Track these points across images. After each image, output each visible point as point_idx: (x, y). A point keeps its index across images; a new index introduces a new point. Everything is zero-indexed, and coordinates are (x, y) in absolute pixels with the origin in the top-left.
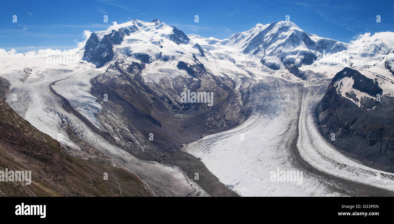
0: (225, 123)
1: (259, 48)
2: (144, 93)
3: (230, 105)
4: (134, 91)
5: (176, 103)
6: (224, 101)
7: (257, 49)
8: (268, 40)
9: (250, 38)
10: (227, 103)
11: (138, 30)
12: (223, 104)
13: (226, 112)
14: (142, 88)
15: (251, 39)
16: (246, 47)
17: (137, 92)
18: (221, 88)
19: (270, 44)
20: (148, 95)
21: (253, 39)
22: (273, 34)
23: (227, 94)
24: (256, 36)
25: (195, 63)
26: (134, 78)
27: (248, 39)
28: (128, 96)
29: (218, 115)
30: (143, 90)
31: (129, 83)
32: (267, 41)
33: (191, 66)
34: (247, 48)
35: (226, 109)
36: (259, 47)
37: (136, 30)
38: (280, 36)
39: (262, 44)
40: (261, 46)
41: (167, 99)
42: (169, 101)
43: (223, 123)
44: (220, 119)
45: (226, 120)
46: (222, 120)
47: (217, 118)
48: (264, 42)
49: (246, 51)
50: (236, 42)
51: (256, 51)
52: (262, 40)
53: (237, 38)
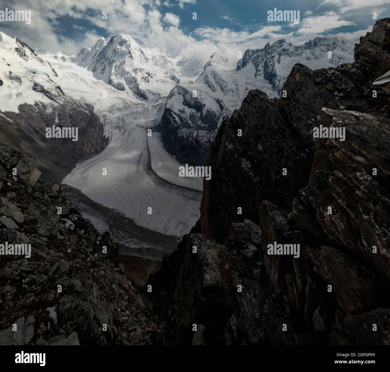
1: (105, 66)
7: (103, 67)
8: (112, 56)
9: (95, 55)
10: (90, 127)
13: (91, 137)
15: (97, 55)
19: (113, 61)
21: (99, 55)
25: (51, 85)
34: (95, 67)
39: (107, 61)
40: (106, 64)
41: (32, 129)
42: (35, 131)
43: (91, 148)
44: (88, 144)
45: (92, 145)
46: (90, 145)
47: (86, 144)
48: (109, 59)
49: (94, 70)
50: (83, 59)
51: (103, 70)
52: (106, 56)
53: (83, 54)
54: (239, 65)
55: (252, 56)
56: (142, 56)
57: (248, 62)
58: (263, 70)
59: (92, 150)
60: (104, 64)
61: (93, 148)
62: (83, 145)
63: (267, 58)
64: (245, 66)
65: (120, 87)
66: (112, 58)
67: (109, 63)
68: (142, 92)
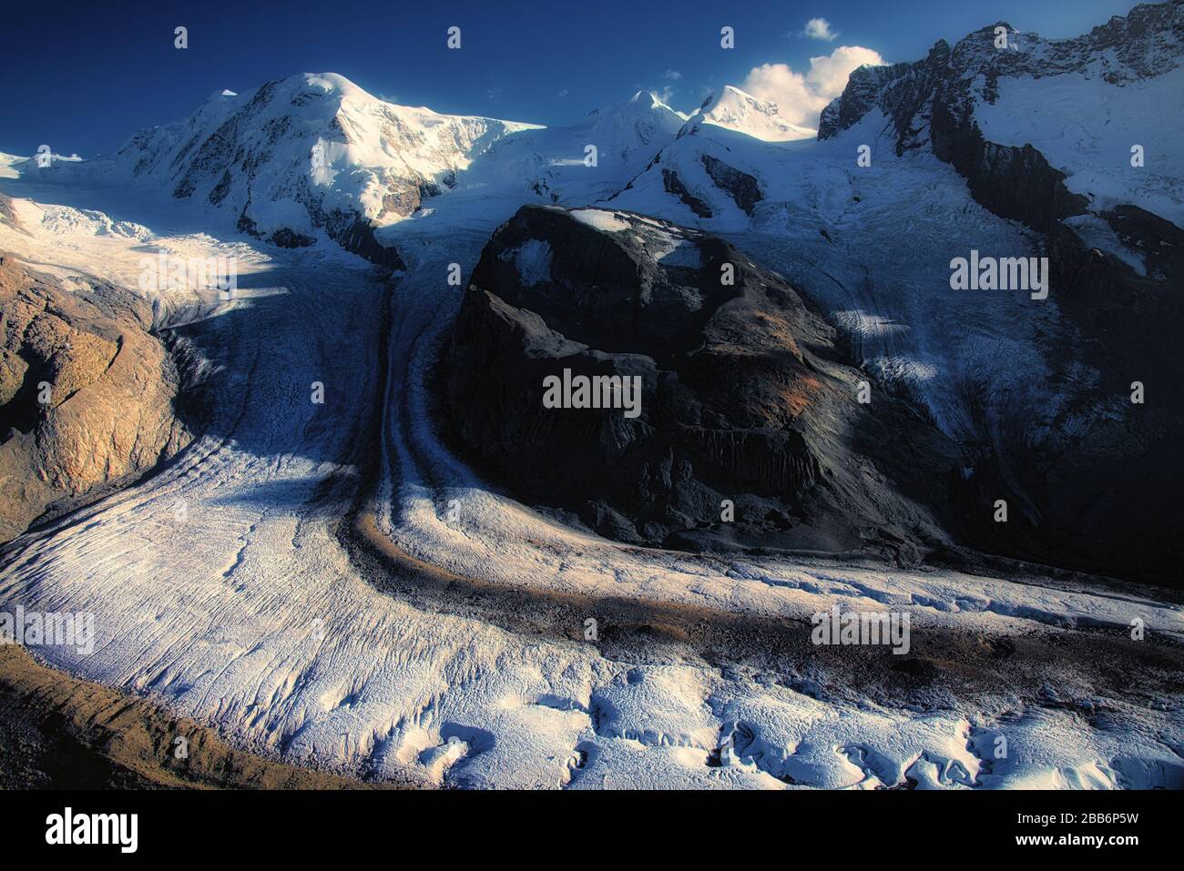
0: (112, 457)
1: (227, 177)
3: (128, 392)
6: (103, 379)
7: (218, 179)
8: (259, 143)
9: (191, 145)
10: (116, 383)
12: (102, 392)
13: (116, 419)
15: (197, 147)
16: (180, 177)
19: (264, 157)
21: (205, 145)
22: (273, 120)
24: (214, 135)
27: (186, 150)
29: (83, 434)
32: (255, 149)
34: (185, 183)
35: (114, 406)
36: (227, 171)
38: (295, 126)
39: (237, 160)
40: (236, 170)
43: (108, 460)
44: (94, 445)
45: (117, 447)
46: (104, 449)
47: (82, 444)
48: (245, 154)
49: (183, 191)
50: (141, 162)
51: (219, 188)
52: (237, 146)
53: (143, 147)
54: (828, 120)
55: (882, 86)
56: (394, 130)
57: (868, 109)
58: (928, 128)
59: (113, 466)
60: (224, 171)
61: (120, 457)
62: (76, 450)
63: (941, 90)
64: (852, 123)
65: (289, 238)
66: (261, 147)
67: (245, 166)
68: (385, 247)
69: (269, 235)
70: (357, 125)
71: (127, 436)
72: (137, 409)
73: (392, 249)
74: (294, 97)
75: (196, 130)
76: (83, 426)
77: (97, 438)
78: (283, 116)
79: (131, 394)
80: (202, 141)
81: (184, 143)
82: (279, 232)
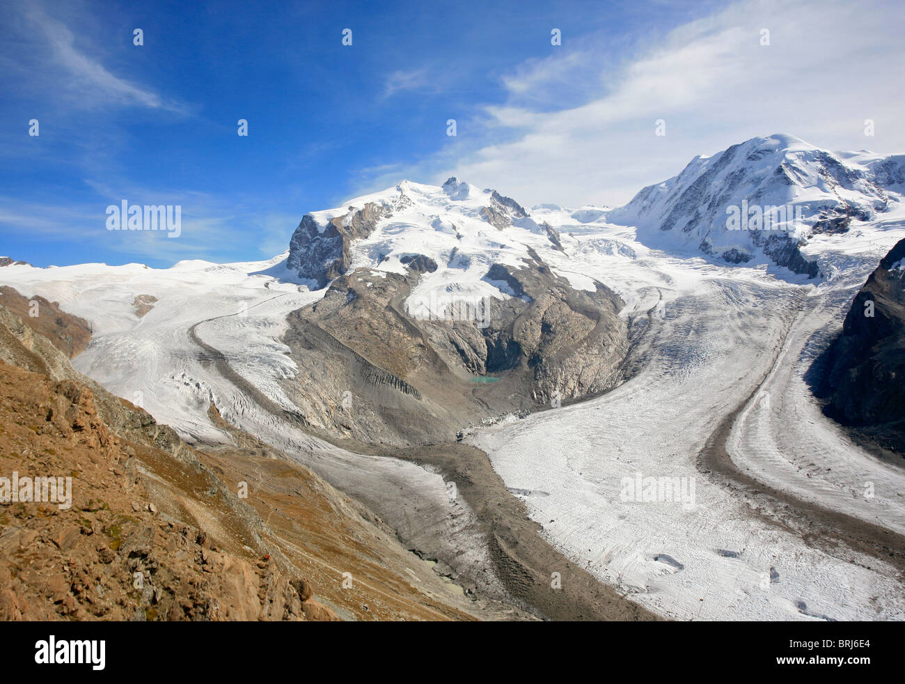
0: (577, 390)
1: (697, 216)
2: (401, 334)
3: (596, 351)
4: (376, 331)
5: (474, 354)
6: (581, 342)
7: (691, 218)
8: (721, 190)
9: (676, 194)
10: (588, 346)
11: (412, 204)
12: (579, 350)
13: (583, 367)
14: (399, 325)
15: (679, 196)
16: (666, 217)
17: (380, 333)
18: (580, 315)
19: (724, 200)
20: (409, 338)
21: (684, 194)
22: (732, 173)
23: (592, 327)
24: (691, 187)
25: (526, 265)
26: (387, 306)
27: (671, 198)
28: (358, 342)
29: (561, 374)
30: (400, 329)
31: (366, 316)
32: (718, 194)
33: (517, 271)
34: (669, 220)
35: (585, 359)
36: (698, 211)
37: (406, 205)
38: (749, 175)
39: (704, 203)
40: (703, 209)
41: (454, 346)
42: (458, 350)
43: (573, 392)
44: (566, 382)
45: (581, 384)
46: (572, 384)
47: (559, 380)
48: (711, 197)
49: (667, 226)
50: (644, 208)
51: (690, 223)
52: (706, 192)
53: (646, 198)
59: (577, 394)
60: (695, 211)
61: (581, 391)
62: (555, 383)
65: (734, 256)
66: (722, 193)
67: (710, 206)
68: (808, 261)
69: (720, 254)
70: (798, 170)
71: (588, 377)
72: (598, 363)
73: (815, 263)
74: (751, 153)
75: (679, 185)
76: (562, 370)
77: (569, 377)
78: (740, 168)
79: (597, 353)
80: (683, 191)
81: (672, 193)
82: (727, 252)
